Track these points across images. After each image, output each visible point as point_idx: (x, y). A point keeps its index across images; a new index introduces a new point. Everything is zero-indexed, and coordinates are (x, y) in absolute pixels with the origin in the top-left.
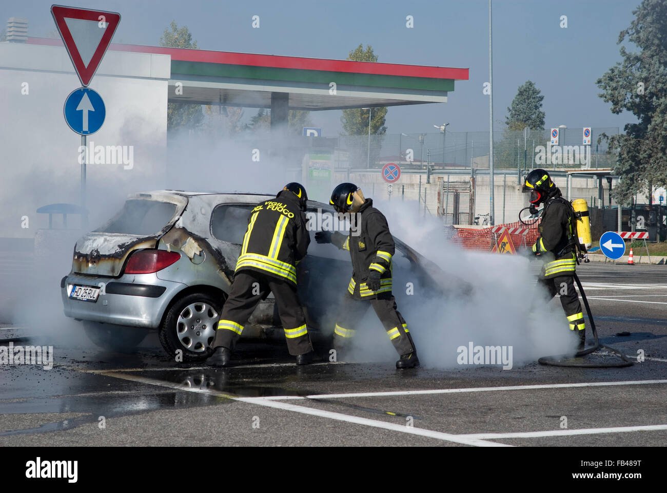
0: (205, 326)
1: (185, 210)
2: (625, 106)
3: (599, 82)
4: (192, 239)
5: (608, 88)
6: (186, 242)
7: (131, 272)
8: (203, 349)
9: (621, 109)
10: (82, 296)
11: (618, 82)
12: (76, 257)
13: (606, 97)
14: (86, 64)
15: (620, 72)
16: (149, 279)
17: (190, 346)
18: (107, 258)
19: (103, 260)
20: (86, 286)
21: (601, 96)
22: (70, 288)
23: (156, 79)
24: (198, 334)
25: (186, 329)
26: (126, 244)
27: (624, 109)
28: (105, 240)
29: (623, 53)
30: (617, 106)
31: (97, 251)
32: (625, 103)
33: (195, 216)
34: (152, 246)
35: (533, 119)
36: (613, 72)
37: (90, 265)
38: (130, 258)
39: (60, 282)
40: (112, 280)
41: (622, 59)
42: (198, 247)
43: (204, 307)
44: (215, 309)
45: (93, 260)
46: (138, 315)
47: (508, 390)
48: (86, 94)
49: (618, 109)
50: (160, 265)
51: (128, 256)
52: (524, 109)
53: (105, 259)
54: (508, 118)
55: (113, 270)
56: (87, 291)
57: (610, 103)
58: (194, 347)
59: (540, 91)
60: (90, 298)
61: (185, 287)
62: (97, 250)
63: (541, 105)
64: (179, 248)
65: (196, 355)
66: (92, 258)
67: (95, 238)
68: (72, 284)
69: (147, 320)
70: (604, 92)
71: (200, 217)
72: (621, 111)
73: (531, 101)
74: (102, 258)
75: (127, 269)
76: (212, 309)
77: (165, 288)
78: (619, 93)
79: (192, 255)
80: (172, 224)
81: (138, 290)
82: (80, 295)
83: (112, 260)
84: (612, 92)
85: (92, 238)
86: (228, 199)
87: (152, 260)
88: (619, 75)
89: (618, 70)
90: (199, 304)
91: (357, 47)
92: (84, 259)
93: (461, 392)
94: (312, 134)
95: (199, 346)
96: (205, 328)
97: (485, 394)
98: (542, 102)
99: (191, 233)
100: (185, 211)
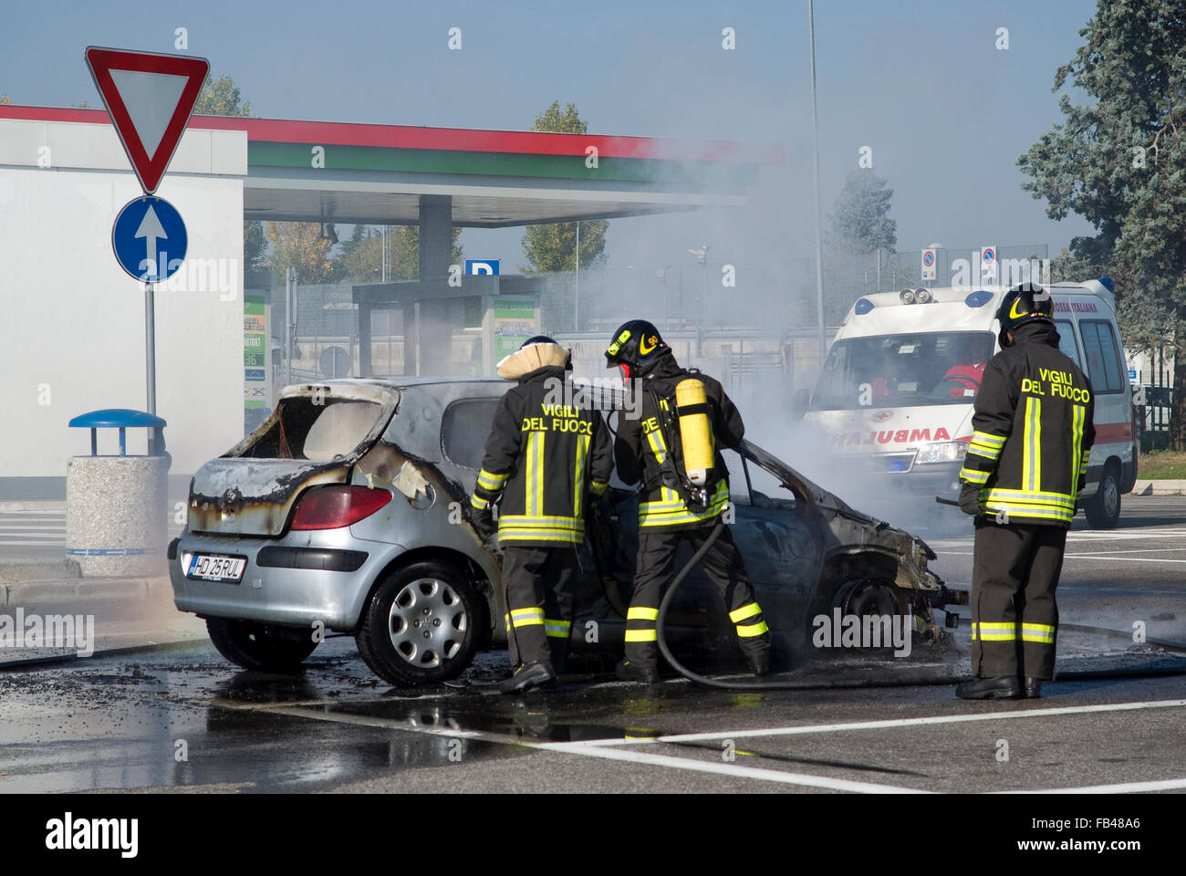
0: (438, 620)
1: (395, 412)
2: (1072, 204)
3: (1023, 161)
4: (410, 464)
5: (1039, 172)
6: (400, 471)
7: (304, 527)
8: (436, 662)
9: (1066, 210)
10: (211, 573)
11: (1058, 160)
12: (196, 504)
13: (1036, 190)
14: (151, 154)
15: (1062, 142)
16: (336, 538)
17: (413, 657)
18: (256, 504)
19: (248, 507)
20: (219, 555)
21: (1028, 188)
22: (186, 561)
23: (220, 176)
24: (426, 634)
25: (406, 626)
26: (293, 477)
27: (1071, 211)
28: (251, 471)
29: (1066, 107)
30: (1057, 205)
31: (236, 491)
32: (1072, 199)
33: (414, 423)
34: (340, 479)
35: (875, 234)
36: (1047, 143)
37: (224, 517)
38: (301, 503)
39: (167, 549)
40: (268, 543)
41: (1064, 119)
42: (422, 478)
43: (436, 587)
44: (454, 589)
45: (229, 507)
46: (318, 603)
47: (1007, 719)
48: (151, 207)
49: (1058, 211)
50: (355, 513)
51: (297, 499)
52: (856, 215)
53: (253, 505)
54: (827, 232)
55: (269, 524)
56: (222, 564)
57: (1045, 200)
58: (419, 660)
59: (886, 181)
60: (227, 577)
61: (400, 552)
62: (237, 489)
63: (888, 207)
64: (389, 481)
65: (423, 674)
66: (226, 503)
67: (231, 467)
68: (191, 553)
69: (335, 613)
70: (1033, 180)
71: (421, 424)
72: (1064, 215)
73: (870, 200)
74: (247, 504)
75: (295, 522)
76: (450, 589)
77: (366, 555)
78: (1060, 181)
79: (412, 494)
80: (374, 438)
81: (319, 560)
82: (209, 571)
83: (266, 506)
84: (1048, 180)
85: (224, 467)
86: (469, 390)
87: (339, 505)
88: (1059, 149)
89: (1058, 140)
90: (426, 581)
91: (548, 106)
92: (212, 506)
93: (927, 724)
94: (482, 271)
95: (428, 657)
96: (437, 625)
97: (971, 726)
98: (890, 202)
99: (408, 453)
100: (395, 415)
